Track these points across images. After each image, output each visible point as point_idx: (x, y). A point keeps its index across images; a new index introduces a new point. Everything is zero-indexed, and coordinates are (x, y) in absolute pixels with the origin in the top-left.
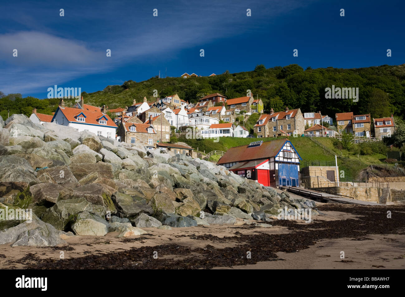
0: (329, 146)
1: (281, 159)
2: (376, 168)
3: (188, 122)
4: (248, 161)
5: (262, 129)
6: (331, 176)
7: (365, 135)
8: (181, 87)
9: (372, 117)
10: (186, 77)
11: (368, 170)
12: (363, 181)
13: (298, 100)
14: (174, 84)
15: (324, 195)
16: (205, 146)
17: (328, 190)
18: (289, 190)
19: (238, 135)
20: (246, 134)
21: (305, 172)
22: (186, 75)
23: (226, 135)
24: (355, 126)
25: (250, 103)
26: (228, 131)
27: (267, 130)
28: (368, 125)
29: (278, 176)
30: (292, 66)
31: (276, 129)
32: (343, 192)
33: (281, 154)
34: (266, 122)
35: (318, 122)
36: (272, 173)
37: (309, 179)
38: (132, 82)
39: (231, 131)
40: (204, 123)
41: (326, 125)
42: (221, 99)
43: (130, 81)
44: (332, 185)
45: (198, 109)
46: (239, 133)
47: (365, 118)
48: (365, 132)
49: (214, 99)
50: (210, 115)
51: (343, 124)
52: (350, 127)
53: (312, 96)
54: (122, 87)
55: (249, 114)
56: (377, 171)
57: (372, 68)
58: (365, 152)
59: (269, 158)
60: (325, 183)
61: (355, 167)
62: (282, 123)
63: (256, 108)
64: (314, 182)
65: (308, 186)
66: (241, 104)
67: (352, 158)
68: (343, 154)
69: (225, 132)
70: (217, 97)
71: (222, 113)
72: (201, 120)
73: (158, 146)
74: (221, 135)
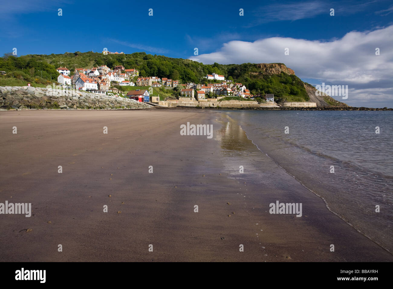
0: (158, 90)
1: (145, 95)
2: (169, 97)
3: (114, 79)
4: (136, 95)
5: (139, 83)
6: (157, 99)
7: (170, 86)
9: (173, 80)
11: (167, 98)
12: (166, 101)
14: (101, 57)
15: (155, 104)
17: (156, 103)
18: (147, 103)
19: (131, 85)
20: (134, 85)
21: (151, 98)
22: (105, 52)
23: (128, 85)
24: (167, 83)
25: (134, 72)
26: (128, 84)
27: (140, 83)
28: (171, 83)
29: (144, 100)
31: (143, 83)
32: (160, 104)
33: (145, 94)
34: (140, 81)
35: (156, 80)
36: (142, 98)
37: (152, 100)
38: (79, 53)
39: (129, 83)
41: (158, 82)
42: (123, 68)
43: (78, 52)
44: (157, 102)
45: (115, 72)
47: (170, 80)
48: (170, 85)
50: (121, 77)
51: (164, 82)
52: (166, 83)
54: (74, 54)
55: (134, 76)
56: (169, 98)
57: (177, 59)
58: (168, 92)
59: (142, 95)
60: (156, 101)
61: (164, 97)
62: (145, 82)
63: (136, 74)
64: (153, 101)
65: (151, 102)
66: (130, 72)
67: (164, 94)
68: (162, 93)
69: (127, 84)
70: (121, 67)
71: (125, 76)
72: (119, 79)
73: (109, 89)
74: (126, 85)
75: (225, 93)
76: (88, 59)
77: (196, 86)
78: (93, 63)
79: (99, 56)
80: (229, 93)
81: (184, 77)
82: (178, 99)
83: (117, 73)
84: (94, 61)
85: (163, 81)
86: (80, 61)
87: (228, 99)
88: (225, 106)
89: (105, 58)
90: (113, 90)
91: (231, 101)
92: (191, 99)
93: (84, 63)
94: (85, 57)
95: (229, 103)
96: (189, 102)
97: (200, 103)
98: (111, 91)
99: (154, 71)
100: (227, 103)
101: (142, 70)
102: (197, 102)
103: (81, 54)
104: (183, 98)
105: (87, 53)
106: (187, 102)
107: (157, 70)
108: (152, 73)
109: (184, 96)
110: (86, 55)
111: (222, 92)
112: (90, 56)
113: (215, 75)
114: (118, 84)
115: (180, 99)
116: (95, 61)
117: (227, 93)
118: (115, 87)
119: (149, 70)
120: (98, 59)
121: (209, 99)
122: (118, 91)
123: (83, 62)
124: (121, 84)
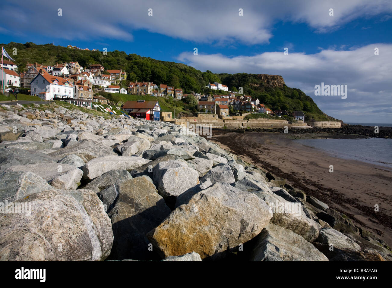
1: (155, 109)
4: (139, 109)
5: (132, 90)
6: (169, 116)
8: (71, 55)
9: (174, 88)
10: (70, 47)
11: (181, 113)
13: (142, 75)
14: (66, 52)
16: (113, 98)
19: (124, 93)
22: (70, 46)
24: (168, 91)
25: (121, 74)
29: (153, 117)
30: (134, 54)
31: (138, 90)
34: (134, 86)
36: (151, 115)
37: (163, 117)
39: (119, 90)
40: (104, 84)
41: (157, 90)
42: (102, 68)
45: (93, 73)
46: (123, 91)
47: (172, 88)
48: (172, 94)
49: (98, 67)
50: (104, 79)
51: (163, 90)
52: (166, 91)
53: (148, 74)
54: (24, 45)
55: (120, 79)
56: (183, 114)
58: (178, 105)
59: (150, 109)
62: (141, 88)
63: (123, 77)
66: (116, 73)
68: (170, 105)
69: (117, 90)
70: (100, 67)
71: (110, 79)
72: (102, 82)
73: (94, 98)
74: (115, 92)
75: (248, 108)
76: (47, 52)
77: (207, 97)
78: (54, 58)
79: (63, 51)
80: (253, 109)
81: (184, 84)
82: (197, 116)
83: (95, 73)
84: (56, 57)
85: (161, 89)
86: (35, 55)
87: (256, 117)
88: (255, 126)
89: (72, 53)
90: (99, 100)
91: (259, 119)
92: (214, 116)
93: (40, 58)
94: (42, 50)
95: (258, 122)
96: (211, 120)
97: (225, 122)
98: (97, 102)
99: (147, 74)
100: (256, 122)
101: (131, 72)
102: (222, 121)
103: (36, 47)
104: (204, 115)
105: (45, 45)
106: (208, 120)
107: (151, 73)
108: (144, 77)
109: (203, 111)
110: (43, 48)
111: (243, 107)
112: (49, 50)
113: (219, 85)
114: (102, 89)
115: (199, 115)
116: (58, 56)
117: (251, 109)
118: (100, 94)
119: (140, 73)
120: (63, 54)
121: (235, 117)
122: (106, 101)
123: (39, 56)
124: (108, 90)
